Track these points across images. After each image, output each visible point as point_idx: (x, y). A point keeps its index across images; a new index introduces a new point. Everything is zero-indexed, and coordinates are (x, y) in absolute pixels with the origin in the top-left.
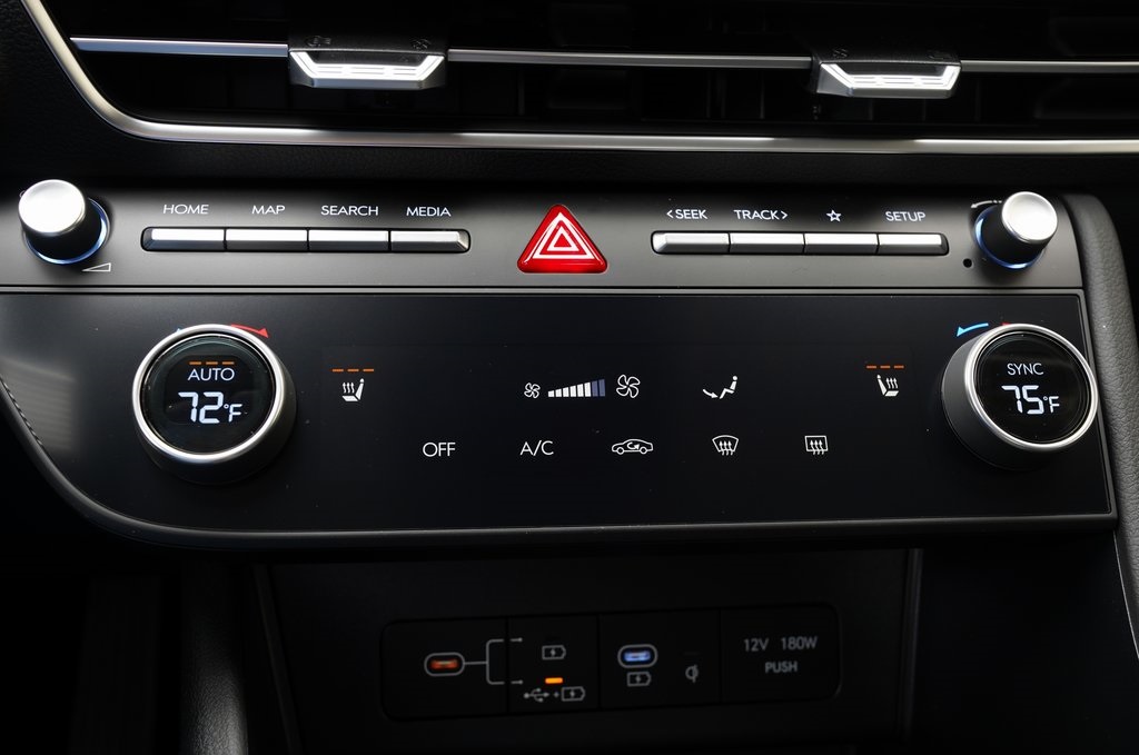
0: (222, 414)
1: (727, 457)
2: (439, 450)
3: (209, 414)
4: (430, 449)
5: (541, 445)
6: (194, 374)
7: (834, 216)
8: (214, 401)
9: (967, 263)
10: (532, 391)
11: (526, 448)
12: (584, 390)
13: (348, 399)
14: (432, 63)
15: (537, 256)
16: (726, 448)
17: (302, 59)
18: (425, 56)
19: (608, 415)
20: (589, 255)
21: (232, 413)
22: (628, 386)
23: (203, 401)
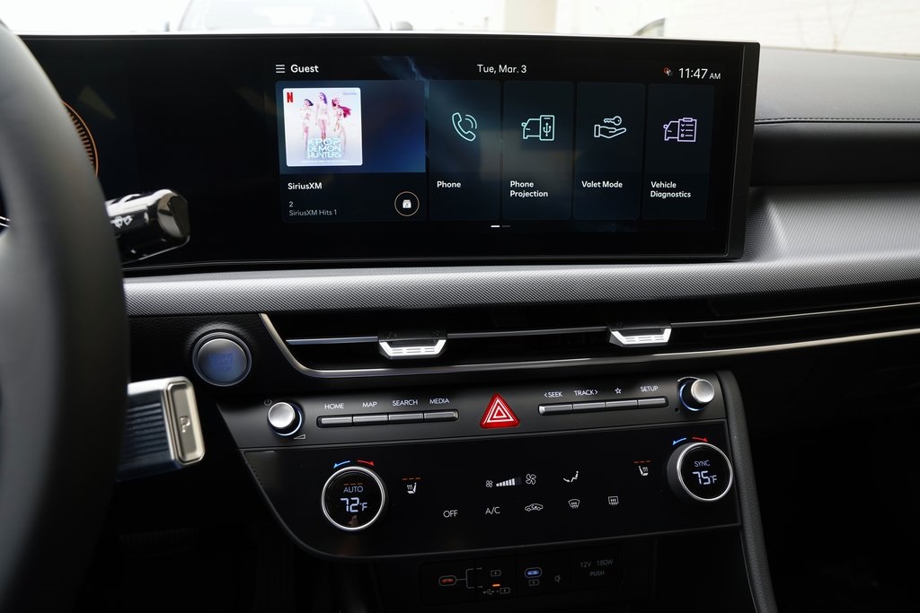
0: (359, 507)
1: (575, 509)
2: (450, 514)
3: (354, 508)
4: (447, 514)
5: (494, 509)
6: (346, 490)
7: (618, 391)
8: (355, 502)
9: (677, 410)
10: (489, 484)
11: (488, 511)
12: (512, 482)
13: (410, 492)
14: (441, 343)
15: (489, 421)
16: (574, 505)
17: (384, 345)
18: (437, 340)
19: (522, 493)
20: (511, 419)
21: (364, 507)
22: (531, 479)
23: (351, 502)
